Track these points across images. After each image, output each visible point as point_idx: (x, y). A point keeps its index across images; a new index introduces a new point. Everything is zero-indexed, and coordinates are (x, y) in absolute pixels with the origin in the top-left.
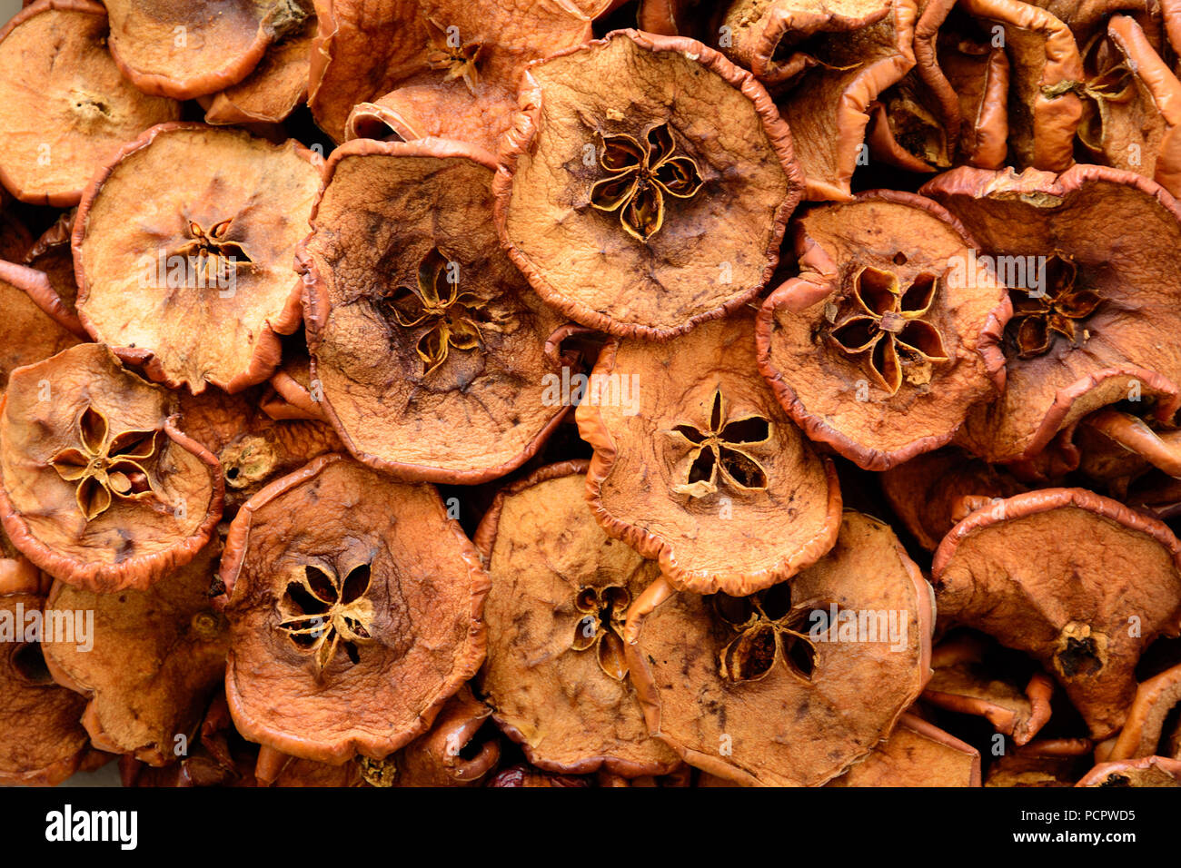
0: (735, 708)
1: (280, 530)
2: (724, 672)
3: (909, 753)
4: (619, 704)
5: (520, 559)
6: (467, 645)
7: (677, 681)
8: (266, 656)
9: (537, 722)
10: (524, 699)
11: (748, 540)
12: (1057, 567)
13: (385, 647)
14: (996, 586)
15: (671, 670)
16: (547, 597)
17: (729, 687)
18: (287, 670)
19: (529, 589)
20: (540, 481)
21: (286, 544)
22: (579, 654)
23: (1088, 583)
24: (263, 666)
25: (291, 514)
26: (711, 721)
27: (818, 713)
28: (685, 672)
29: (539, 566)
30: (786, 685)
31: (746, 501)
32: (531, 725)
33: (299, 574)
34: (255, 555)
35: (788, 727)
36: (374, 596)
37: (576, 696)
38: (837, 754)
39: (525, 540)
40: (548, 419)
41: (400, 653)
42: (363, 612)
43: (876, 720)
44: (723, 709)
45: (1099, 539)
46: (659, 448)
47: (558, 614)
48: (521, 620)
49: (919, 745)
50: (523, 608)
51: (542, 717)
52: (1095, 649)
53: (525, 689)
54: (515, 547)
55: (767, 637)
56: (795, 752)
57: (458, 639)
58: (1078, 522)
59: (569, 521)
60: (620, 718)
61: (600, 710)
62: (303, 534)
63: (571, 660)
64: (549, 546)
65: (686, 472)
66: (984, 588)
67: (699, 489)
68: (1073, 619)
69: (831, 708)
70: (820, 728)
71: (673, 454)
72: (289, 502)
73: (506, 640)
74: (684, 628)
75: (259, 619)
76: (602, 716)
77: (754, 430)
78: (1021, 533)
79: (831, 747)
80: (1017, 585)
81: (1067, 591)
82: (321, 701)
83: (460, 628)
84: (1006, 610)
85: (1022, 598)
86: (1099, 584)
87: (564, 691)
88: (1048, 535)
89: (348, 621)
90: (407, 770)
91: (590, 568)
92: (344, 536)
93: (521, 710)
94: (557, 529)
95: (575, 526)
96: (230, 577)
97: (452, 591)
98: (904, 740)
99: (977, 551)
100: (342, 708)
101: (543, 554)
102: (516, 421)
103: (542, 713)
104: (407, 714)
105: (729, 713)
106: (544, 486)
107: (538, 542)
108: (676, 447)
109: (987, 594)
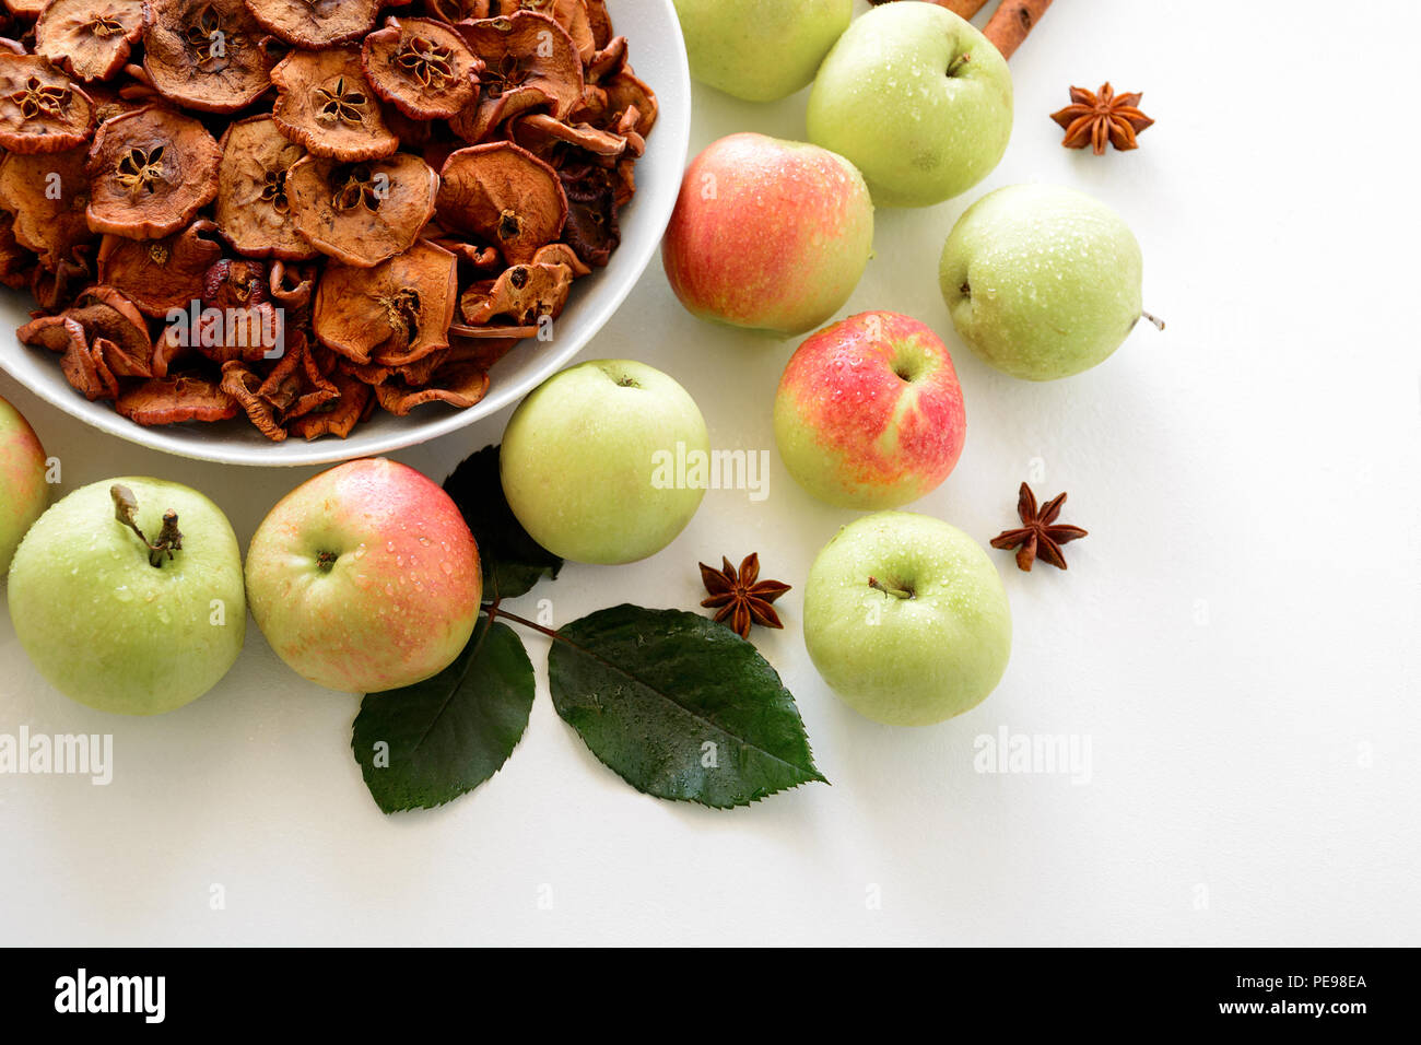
0: (338, 222)
1: (121, 134)
2: (334, 204)
3: (423, 256)
4: (282, 226)
5: (239, 155)
6: (208, 184)
7: (311, 206)
8: (108, 194)
9: (241, 233)
10: (235, 223)
11: (350, 140)
12: (500, 180)
13: (167, 184)
14: (470, 185)
15: (308, 199)
16: (251, 173)
17: (337, 213)
18: (117, 198)
19: (242, 169)
20: (252, 121)
21: (123, 141)
22: (265, 202)
23: (515, 189)
24: (107, 197)
25: (128, 128)
26: (326, 227)
27: (380, 227)
28: (315, 203)
29: (248, 158)
30: (365, 215)
31: (351, 127)
32: (238, 235)
33: (128, 153)
34: (107, 146)
35: (364, 233)
36: (163, 161)
37: (261, 221)
38: (387, 249)
39: (242, 146)
40: (259, 90)
41: (175, 188)
42: (159, 168)
43: (407, 233)
44: (333, 222)
45: (521, 169)
46: (310, 97)
47: (256, 183)
48: (237, 185)
49: (428, 253)
50: (238, 179)
51: (244, 231)
52: (517, 225)
53: (237, 218)
54: (237, 149)
55: (357, 192)
56: (367, 245)
57: (204, 180)
58: (511, 159)
59: (265, 139)
60: (282, 232)
61: (273, 228)
62: (132, 137)
63: (260, 205)
64: (254, 149)
65: (323, 109)
66: (465, 186)
67: (329, 116)
68: (507, 208)
69: (386, 225)
70: (380, 236)
71: (318, 102)
72: (127, 122)
73: (229, 195)
74: (316, 183)
75: (106, 178)
76: (273, 231)
77: (357, 99)
78: (484, 162)
79: (384, 246)
80: (480, 184)
81: (504, 192)
82: (132, 210)
83: (205, 174)
84: (475, 201)
85: (483, 192)
86: (520, 190)
87: (255, 219)
88: (496, 164)
89: (150, 172)
90: (173, 254)
91: (273, 162)
92: (152, 139)
93: (233, 229)
94: (258, 142)
95: (268, 142)
96: (94, 152)
97: (202, 158)
98: (421, 251)
99: (462, 166)
100: (142, 213)
101: (251, 153)
102: (243, 89)
103: (244, 230)
104: (175, 215)
105: (335, 224)
106: (254, 124)
107: (249, 147)
108: (319, 98)
109: (466, 189)
